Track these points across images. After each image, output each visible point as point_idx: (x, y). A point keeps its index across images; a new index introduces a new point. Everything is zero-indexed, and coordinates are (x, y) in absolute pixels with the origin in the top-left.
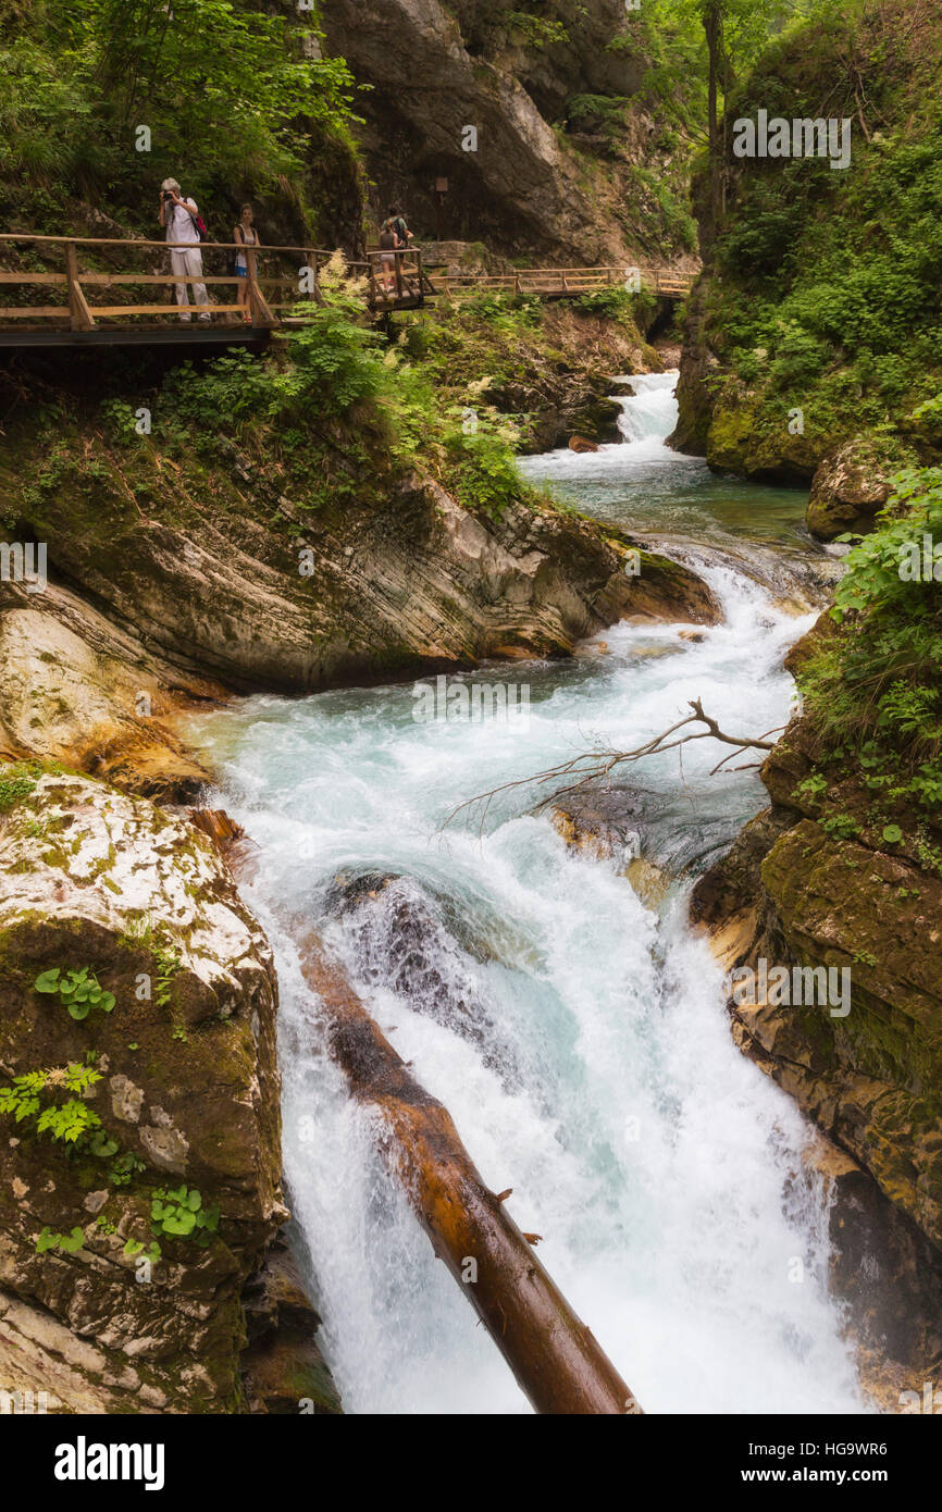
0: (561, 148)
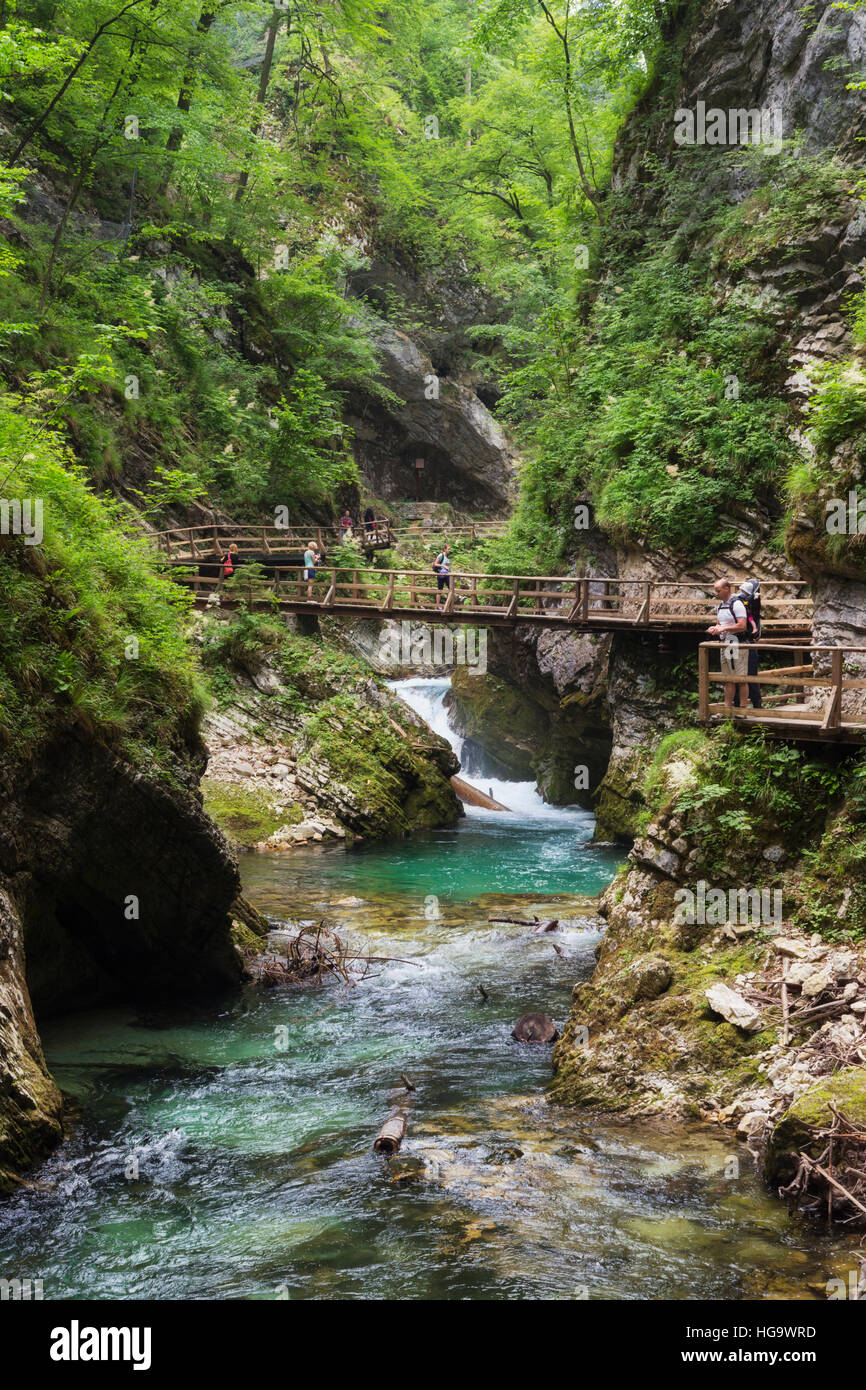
0: (507, 437)
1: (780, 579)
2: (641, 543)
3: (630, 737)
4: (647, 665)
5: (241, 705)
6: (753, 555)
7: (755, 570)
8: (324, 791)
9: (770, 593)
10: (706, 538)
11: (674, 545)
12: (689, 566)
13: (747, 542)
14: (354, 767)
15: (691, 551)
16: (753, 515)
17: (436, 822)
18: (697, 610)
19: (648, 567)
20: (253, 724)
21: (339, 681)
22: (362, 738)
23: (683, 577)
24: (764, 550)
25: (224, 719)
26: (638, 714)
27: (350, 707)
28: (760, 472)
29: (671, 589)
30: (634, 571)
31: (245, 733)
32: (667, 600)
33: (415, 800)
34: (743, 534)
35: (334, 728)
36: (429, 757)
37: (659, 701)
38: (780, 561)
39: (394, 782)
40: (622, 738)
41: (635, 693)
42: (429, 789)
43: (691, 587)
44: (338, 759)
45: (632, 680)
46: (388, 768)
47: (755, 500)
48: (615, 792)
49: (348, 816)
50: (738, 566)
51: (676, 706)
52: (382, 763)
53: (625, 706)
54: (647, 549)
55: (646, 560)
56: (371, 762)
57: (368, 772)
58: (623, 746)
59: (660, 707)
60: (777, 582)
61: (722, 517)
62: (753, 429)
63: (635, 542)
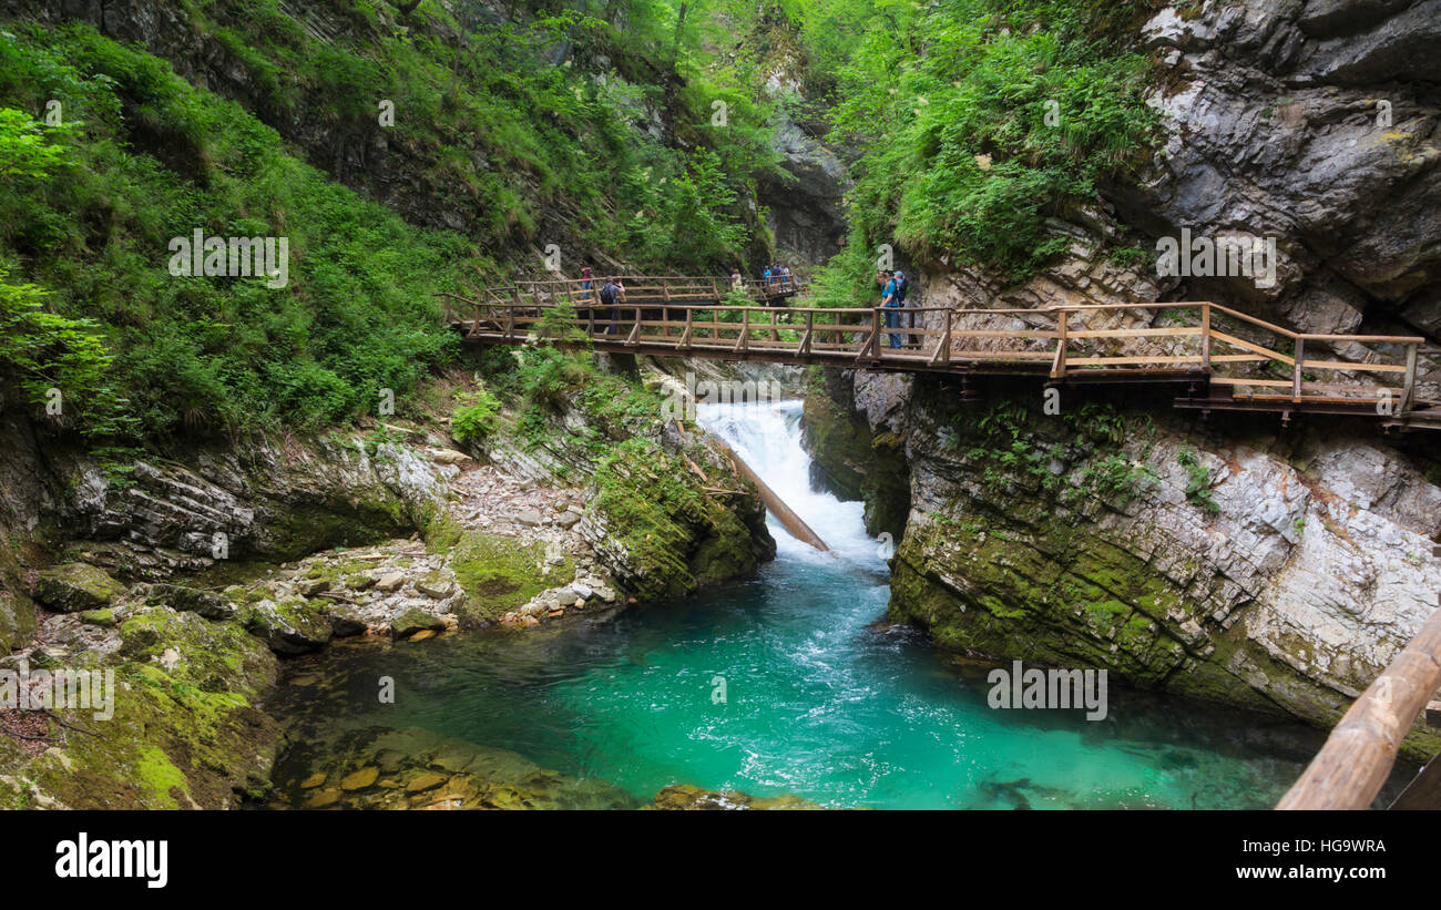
1: (1128, 301)
2: (944, 260)
3: (929, 501)
4: (950, 415)
5: (549, 446)
6: (1091, 270)
7: (1094, 290)
8: (600, 546)
9: (1113, 321)
10: (1027, 249)
11: (985, 261)
12: (1004, 287)
13: (1083, 252)
14: (632, 521)
15: (1007, 268)
16: (1092, 214)
17: (730, 573)
18: (1013, 345)
19: (953, 292)
20: (558, 466)
21: (635, 423)
22: (648, 486)
23: (997, 302)
24: (1107, 262)
25: (530, 461)
26: (938, 473)
27: (641, 452)
28: (1103, 154)
29: (982, 318)
30: (937, 297)
31: (548, 475)
32: (975, 332)
33: (707, 551)
34: (1078, 242)
35: (621, 475)
36: (728, 503)
37: (963, 461)
38: (1129, 277)
39: (677, 535)
40: (920, 501)
41: (935, 448)
42: (723, 539)
43: (1004, 314)
44: (616, 512)
45: (931, 432)
46: (675, 519)
47: (1095, 193)
48: (910, 566)
49: (622, 575)
50: (1069, 285)
51: (984, 469)
52: (668, 514)
53: (923, 463)
54: (952, 269)
55: (952, 282)
56: (653, 513)
57: (648, 525)
58: (921, 511)
59: (965, 468)
60: (1123, 305)
61: (1048, 221)
62: (1095, 96)
63: (937, 260)
